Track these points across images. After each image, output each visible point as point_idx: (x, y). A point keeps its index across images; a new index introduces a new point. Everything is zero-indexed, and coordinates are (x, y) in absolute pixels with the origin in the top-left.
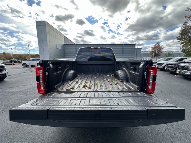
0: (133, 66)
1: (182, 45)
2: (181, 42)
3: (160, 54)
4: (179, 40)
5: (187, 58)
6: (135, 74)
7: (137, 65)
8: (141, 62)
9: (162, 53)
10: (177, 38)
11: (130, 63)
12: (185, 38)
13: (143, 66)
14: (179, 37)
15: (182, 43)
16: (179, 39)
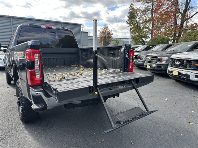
0: (110, 51)
1: (131, 30)
2: (130, 27)
3: (110, 42)
4: (128, 25)
5: (138, 47)
6: (115, 59)
7: (116, 50)
8: (122, 46)
9: (111, 40)
10: (126, 21)
11: (107, 49)
12: (132, 23)
13: (125, 49)
14: (128, 20)
15: (131, 29)
16: (128, 23)
